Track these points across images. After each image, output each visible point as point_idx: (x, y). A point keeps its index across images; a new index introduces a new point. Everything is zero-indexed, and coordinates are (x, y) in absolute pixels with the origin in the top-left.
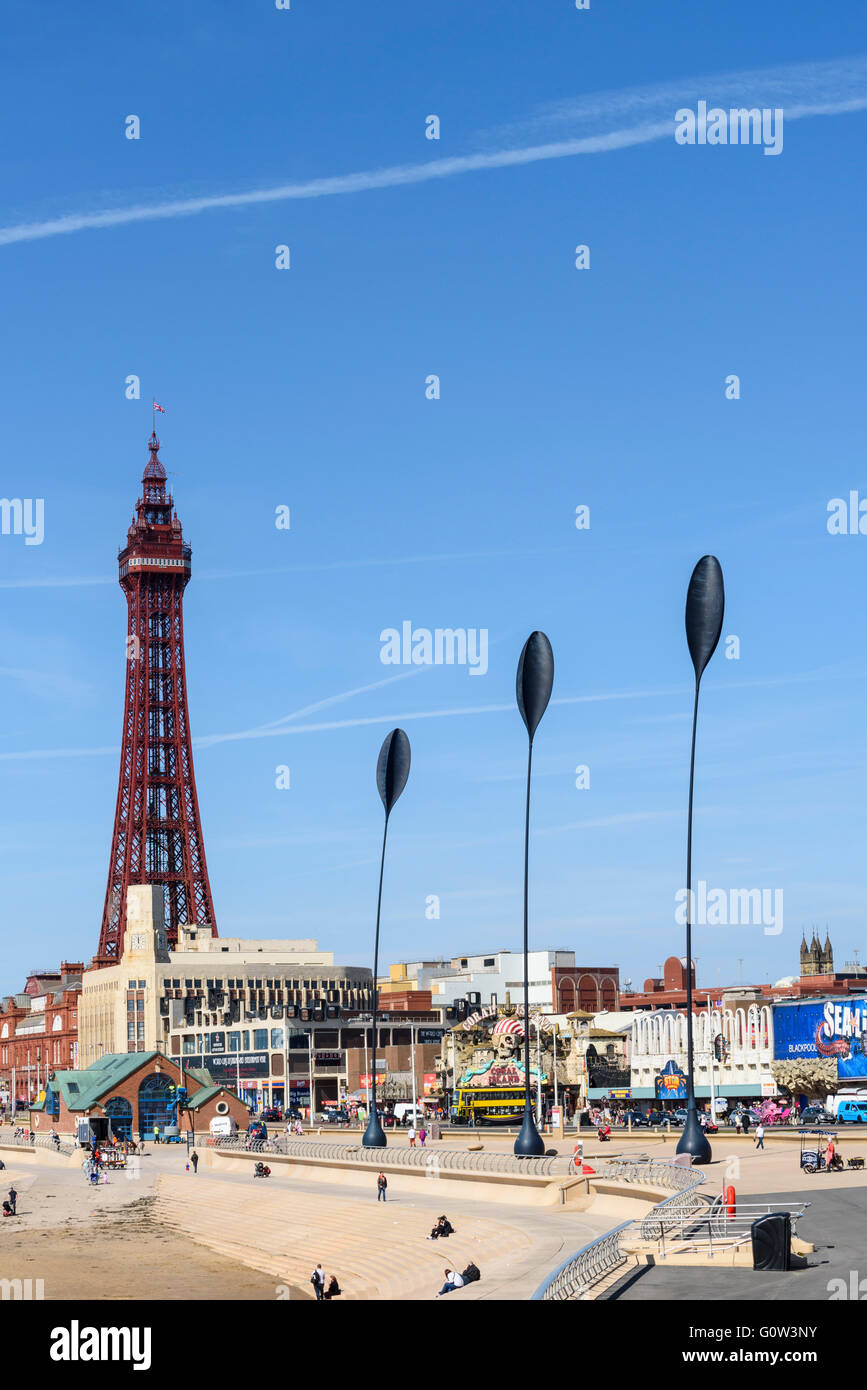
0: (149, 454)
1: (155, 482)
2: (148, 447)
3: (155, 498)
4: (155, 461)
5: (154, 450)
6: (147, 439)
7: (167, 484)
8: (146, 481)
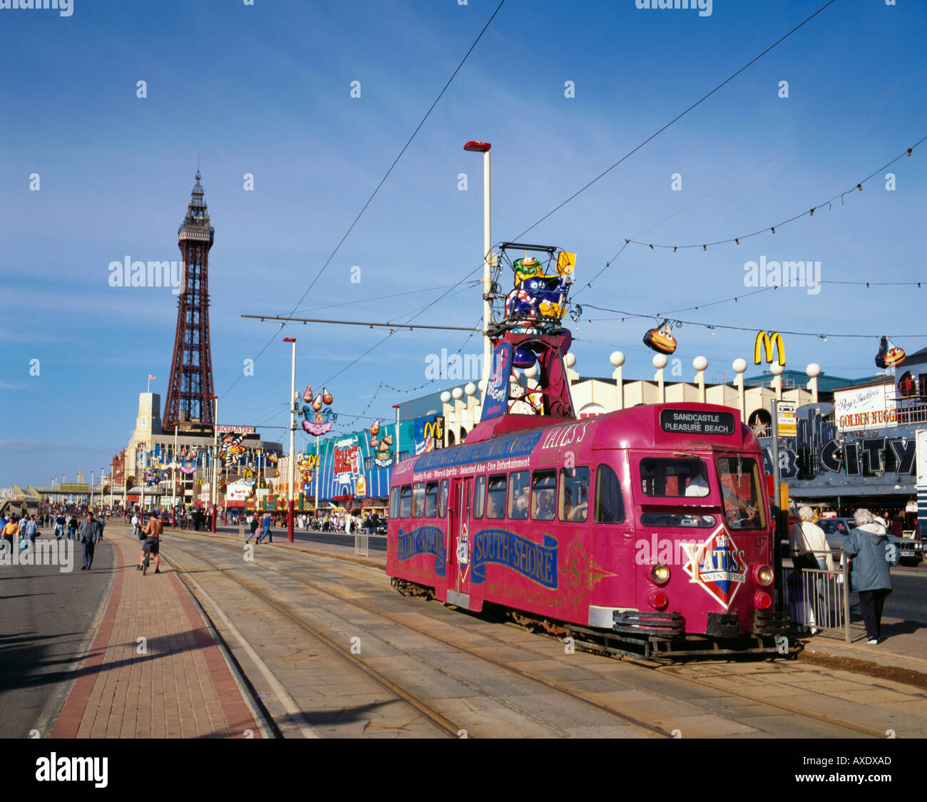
0: (195, 182)
1: (198, 195)
2: (195, 178)
3: (197, 203)
4: (198, 185)
5: (198, 179)
6: (195, 174)
7: (204, 197)
8: (193, 194)
